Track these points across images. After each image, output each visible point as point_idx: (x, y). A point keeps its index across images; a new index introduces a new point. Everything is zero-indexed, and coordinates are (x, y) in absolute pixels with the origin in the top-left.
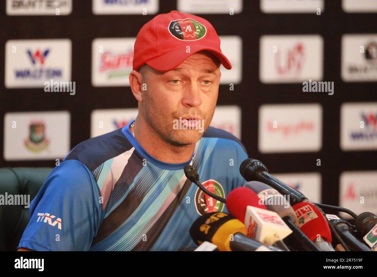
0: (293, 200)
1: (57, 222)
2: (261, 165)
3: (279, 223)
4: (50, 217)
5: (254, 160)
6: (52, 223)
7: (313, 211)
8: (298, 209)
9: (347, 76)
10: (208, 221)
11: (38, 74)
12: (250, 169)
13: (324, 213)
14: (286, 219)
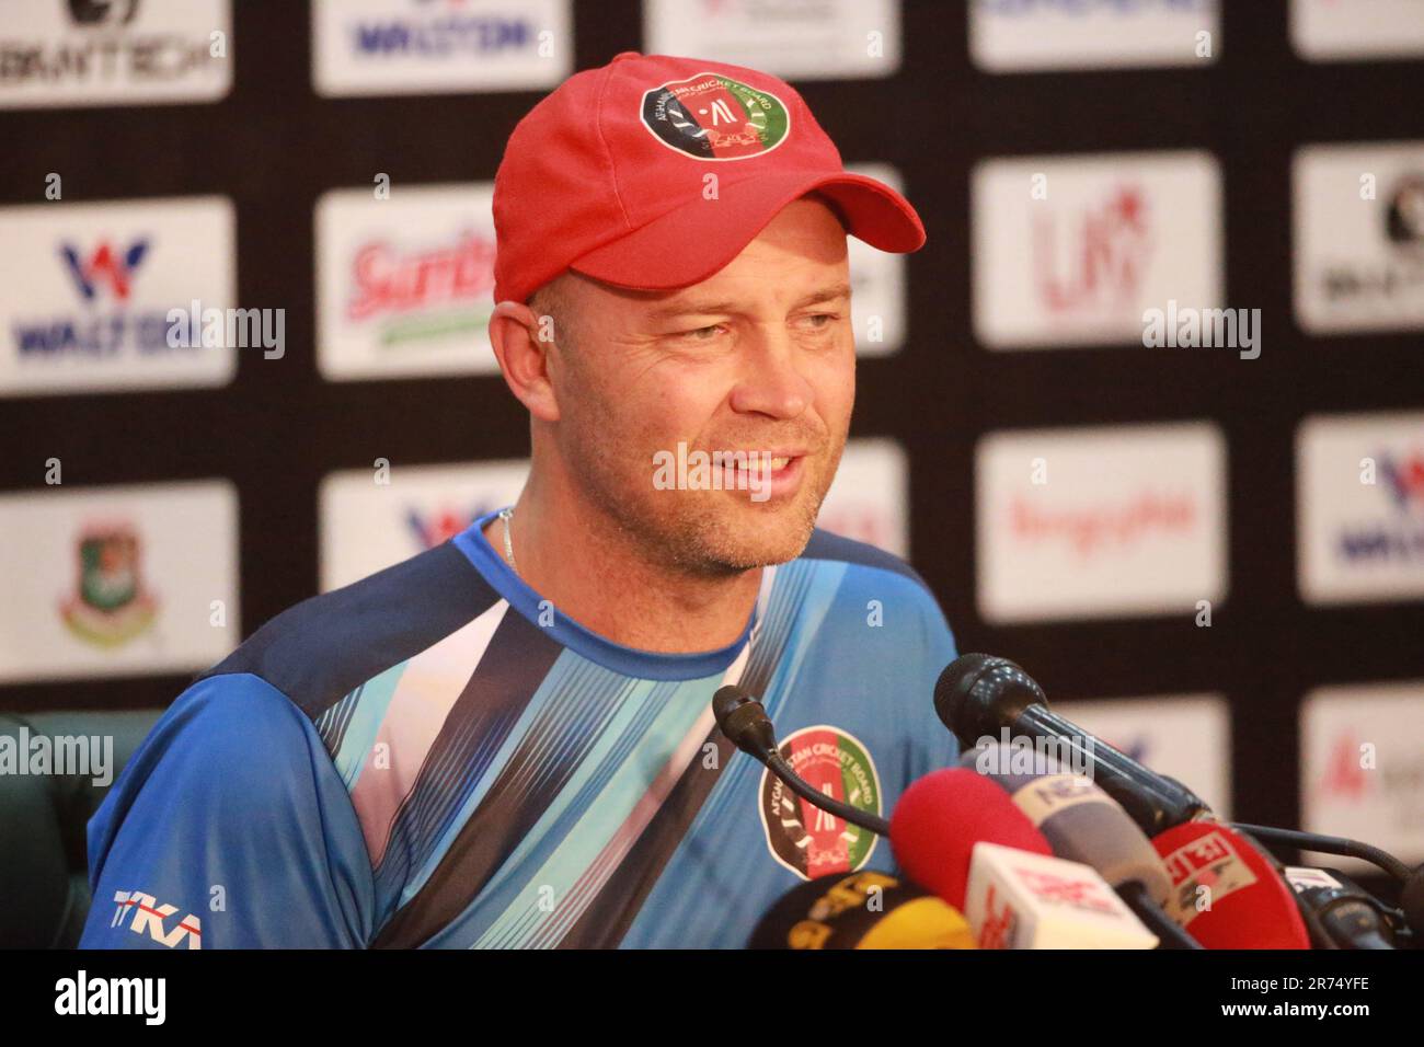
0: (1154, 815)
1: (185, 932)
2: (1020, 677)
3: (1101, 908)
4: (158, 910)
5: (991, 661)
6: (166, 934)
7: (1233, 855)
8: (1174, 849)
9: (1317, 309)
10: (821, 910)
11: (106, 336)
12: (975, 694)
13: (1278, 864)
14: (1131, 892)
